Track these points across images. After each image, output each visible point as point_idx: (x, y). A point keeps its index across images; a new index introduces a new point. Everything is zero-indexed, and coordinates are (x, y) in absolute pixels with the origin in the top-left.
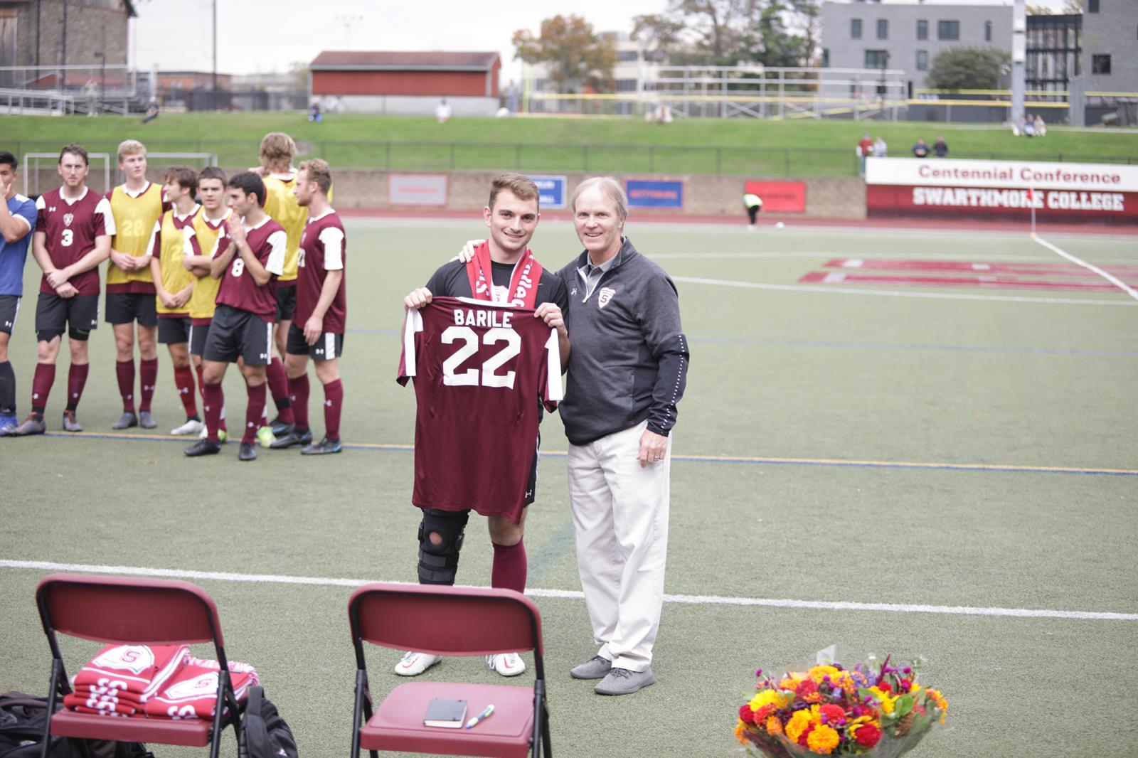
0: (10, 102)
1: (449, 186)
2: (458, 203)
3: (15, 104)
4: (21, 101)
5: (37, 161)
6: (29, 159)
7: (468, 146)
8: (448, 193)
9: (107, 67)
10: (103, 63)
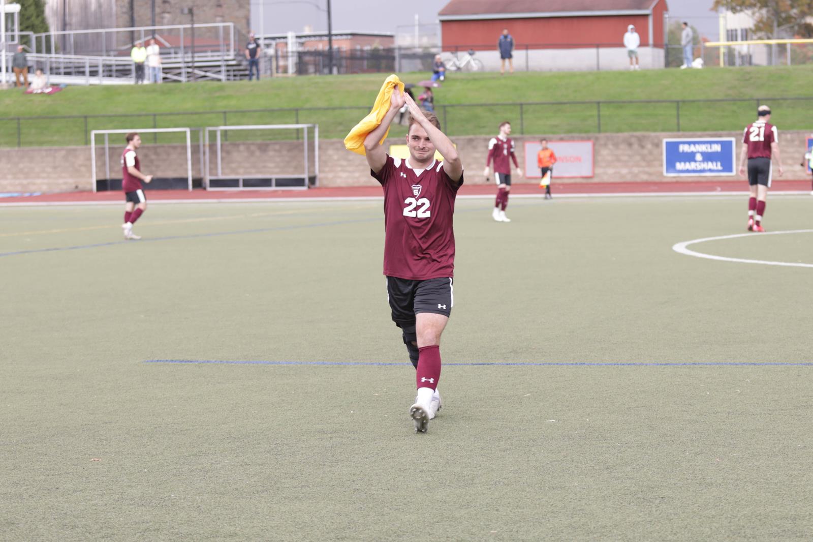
0: (87, 70)
1: (595, 153)
2: (608, 174)
3: (93, 73)
4: (101, 69)
5: (106, 138)
6: (96, 135)
7: (619, 104)
8: (595, 163)
9: (196, 26)
10: (192, 22)
